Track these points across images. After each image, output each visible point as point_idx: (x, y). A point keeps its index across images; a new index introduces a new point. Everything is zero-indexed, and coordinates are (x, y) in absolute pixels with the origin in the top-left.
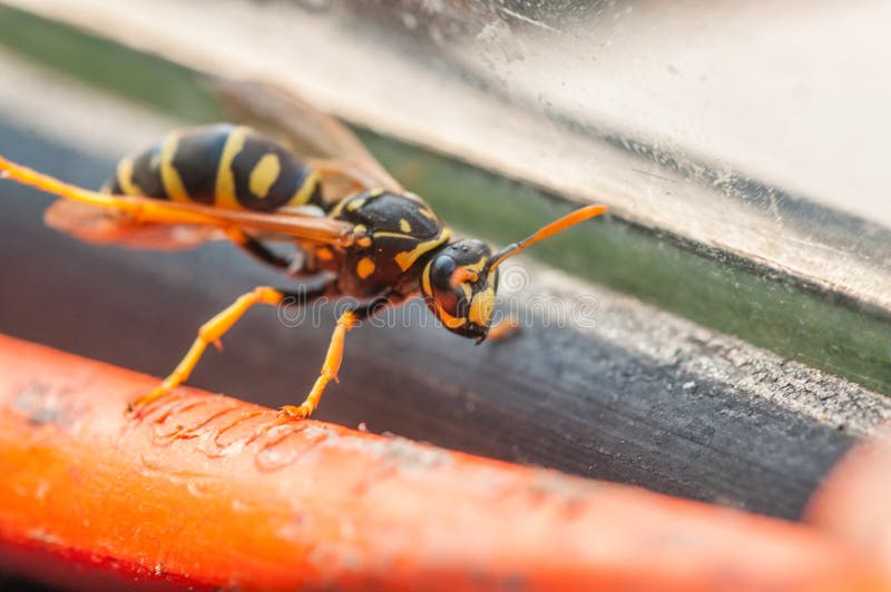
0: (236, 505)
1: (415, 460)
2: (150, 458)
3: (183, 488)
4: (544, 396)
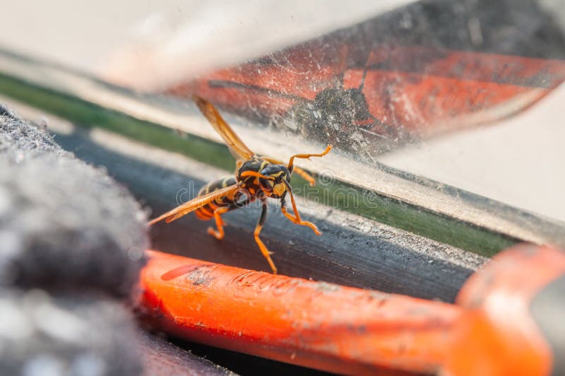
0: (267, 309)
1: (328, 290)
2: (236, 294)
3: (248, 303)
4: (378, 268)
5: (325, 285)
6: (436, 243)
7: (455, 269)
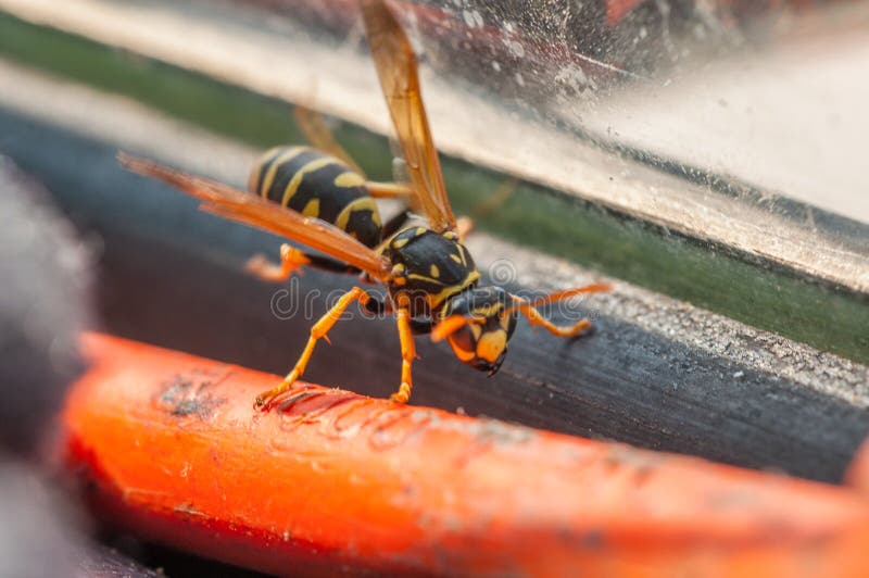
0: (354, 479)
1: (506, 438)
2: (278, 441)
3: (308, 466)
4: (614, 386)
5: (497, 427)
6: (749, 331)
7: (797, 394)
